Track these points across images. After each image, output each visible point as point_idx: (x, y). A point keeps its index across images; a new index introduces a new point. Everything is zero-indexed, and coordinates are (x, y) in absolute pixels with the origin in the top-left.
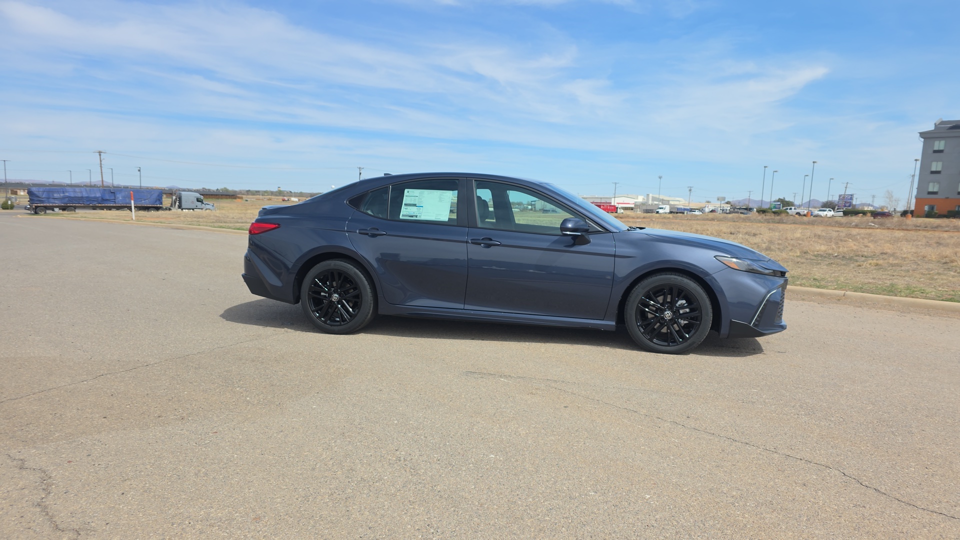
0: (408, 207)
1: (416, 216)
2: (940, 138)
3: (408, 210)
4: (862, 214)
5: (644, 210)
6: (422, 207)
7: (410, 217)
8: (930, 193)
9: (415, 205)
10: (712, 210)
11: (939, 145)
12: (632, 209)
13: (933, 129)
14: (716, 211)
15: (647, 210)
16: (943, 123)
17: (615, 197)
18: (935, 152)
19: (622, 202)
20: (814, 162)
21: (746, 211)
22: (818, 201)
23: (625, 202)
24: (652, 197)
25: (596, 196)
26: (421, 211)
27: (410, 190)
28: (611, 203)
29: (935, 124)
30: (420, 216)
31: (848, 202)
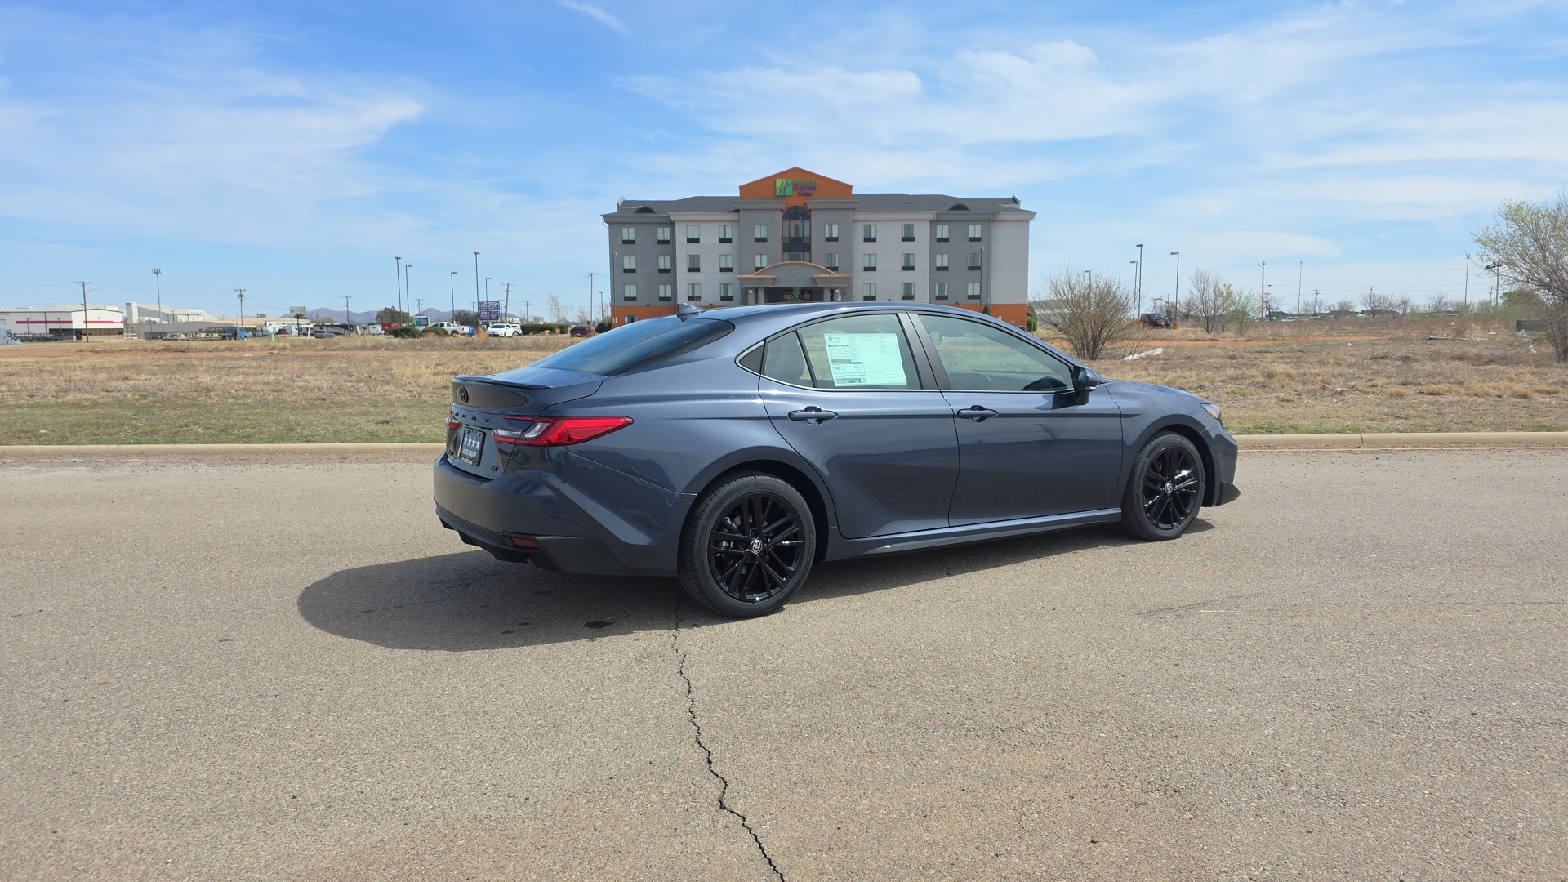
0: (840, 365)
1: (859, 380)
2: (629, 224)
3: (841, 371)
4: (548, 331)
5: (145, 333)
6: (861, 363)
7: (849, 382)
8: (627, 299)
9: (848, 361)
10: (280, 330)
11: (629, 233)
12: (120, 332)
13: (616, 211)
14: (288, 331)
15: (152, 333)
16: (625, 203)
17: (85, 310)
18: (625, 242)
19: (97, 320)
20: (476, 253)
21: (342, 330)
22: (437, 311)
23: (100, 320)
24: (139, 308)
25: (32, 309)
26: (862, 370)
27: (833, 336)
28: (71, 322)
29: (618, 204)
30: (865, 380)
31: (494, 313)
